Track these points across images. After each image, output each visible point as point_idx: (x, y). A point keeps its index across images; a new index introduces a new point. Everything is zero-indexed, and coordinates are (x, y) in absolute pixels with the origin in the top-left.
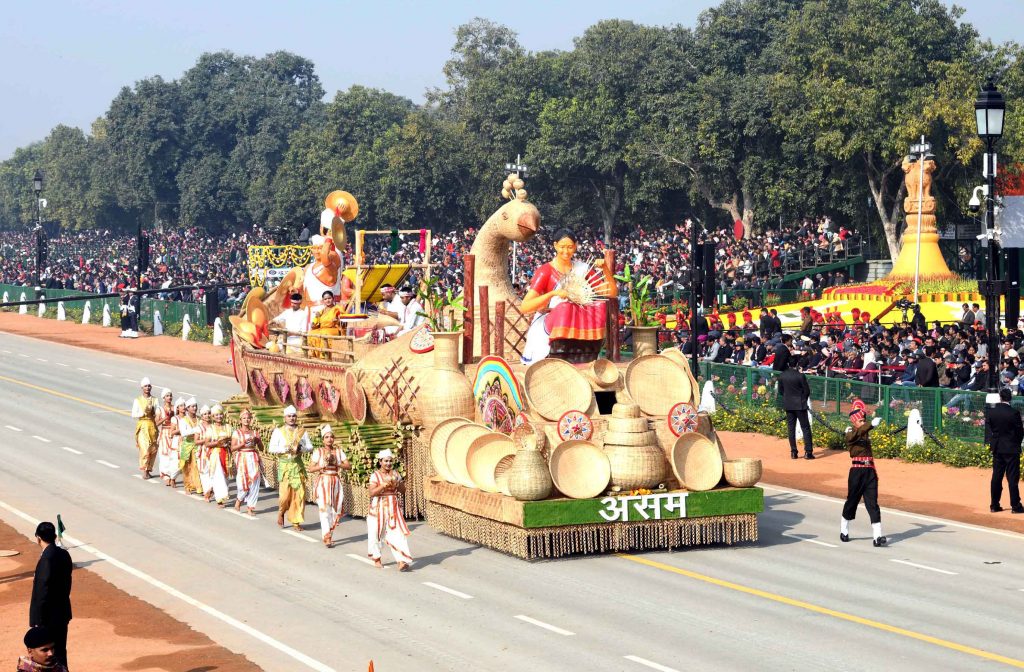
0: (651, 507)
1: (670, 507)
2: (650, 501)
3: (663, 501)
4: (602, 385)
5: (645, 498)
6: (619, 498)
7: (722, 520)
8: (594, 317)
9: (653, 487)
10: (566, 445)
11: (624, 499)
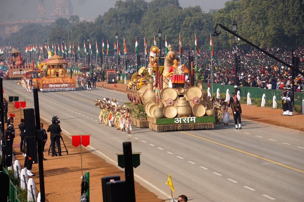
0: (187, 120)
1: (191, 120)
2: (187, 119)
3: (190, 119)
4: (180, 93)
5: (185, 118)
6: (179, 118)
7: (205, 123)
8: (182, 78)
9: (188, 116)
10: (168, 106)
11: (180, 118)
